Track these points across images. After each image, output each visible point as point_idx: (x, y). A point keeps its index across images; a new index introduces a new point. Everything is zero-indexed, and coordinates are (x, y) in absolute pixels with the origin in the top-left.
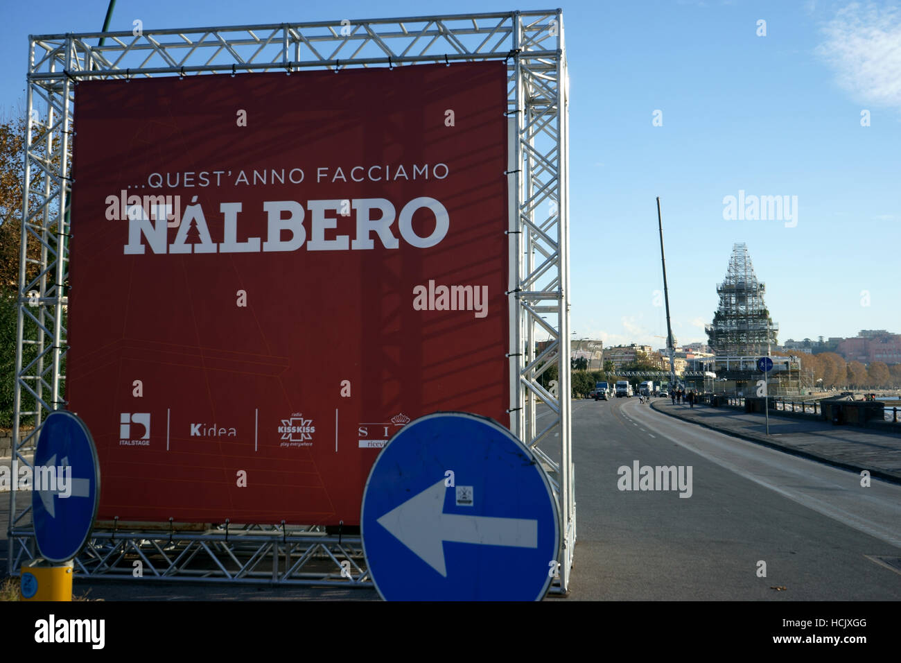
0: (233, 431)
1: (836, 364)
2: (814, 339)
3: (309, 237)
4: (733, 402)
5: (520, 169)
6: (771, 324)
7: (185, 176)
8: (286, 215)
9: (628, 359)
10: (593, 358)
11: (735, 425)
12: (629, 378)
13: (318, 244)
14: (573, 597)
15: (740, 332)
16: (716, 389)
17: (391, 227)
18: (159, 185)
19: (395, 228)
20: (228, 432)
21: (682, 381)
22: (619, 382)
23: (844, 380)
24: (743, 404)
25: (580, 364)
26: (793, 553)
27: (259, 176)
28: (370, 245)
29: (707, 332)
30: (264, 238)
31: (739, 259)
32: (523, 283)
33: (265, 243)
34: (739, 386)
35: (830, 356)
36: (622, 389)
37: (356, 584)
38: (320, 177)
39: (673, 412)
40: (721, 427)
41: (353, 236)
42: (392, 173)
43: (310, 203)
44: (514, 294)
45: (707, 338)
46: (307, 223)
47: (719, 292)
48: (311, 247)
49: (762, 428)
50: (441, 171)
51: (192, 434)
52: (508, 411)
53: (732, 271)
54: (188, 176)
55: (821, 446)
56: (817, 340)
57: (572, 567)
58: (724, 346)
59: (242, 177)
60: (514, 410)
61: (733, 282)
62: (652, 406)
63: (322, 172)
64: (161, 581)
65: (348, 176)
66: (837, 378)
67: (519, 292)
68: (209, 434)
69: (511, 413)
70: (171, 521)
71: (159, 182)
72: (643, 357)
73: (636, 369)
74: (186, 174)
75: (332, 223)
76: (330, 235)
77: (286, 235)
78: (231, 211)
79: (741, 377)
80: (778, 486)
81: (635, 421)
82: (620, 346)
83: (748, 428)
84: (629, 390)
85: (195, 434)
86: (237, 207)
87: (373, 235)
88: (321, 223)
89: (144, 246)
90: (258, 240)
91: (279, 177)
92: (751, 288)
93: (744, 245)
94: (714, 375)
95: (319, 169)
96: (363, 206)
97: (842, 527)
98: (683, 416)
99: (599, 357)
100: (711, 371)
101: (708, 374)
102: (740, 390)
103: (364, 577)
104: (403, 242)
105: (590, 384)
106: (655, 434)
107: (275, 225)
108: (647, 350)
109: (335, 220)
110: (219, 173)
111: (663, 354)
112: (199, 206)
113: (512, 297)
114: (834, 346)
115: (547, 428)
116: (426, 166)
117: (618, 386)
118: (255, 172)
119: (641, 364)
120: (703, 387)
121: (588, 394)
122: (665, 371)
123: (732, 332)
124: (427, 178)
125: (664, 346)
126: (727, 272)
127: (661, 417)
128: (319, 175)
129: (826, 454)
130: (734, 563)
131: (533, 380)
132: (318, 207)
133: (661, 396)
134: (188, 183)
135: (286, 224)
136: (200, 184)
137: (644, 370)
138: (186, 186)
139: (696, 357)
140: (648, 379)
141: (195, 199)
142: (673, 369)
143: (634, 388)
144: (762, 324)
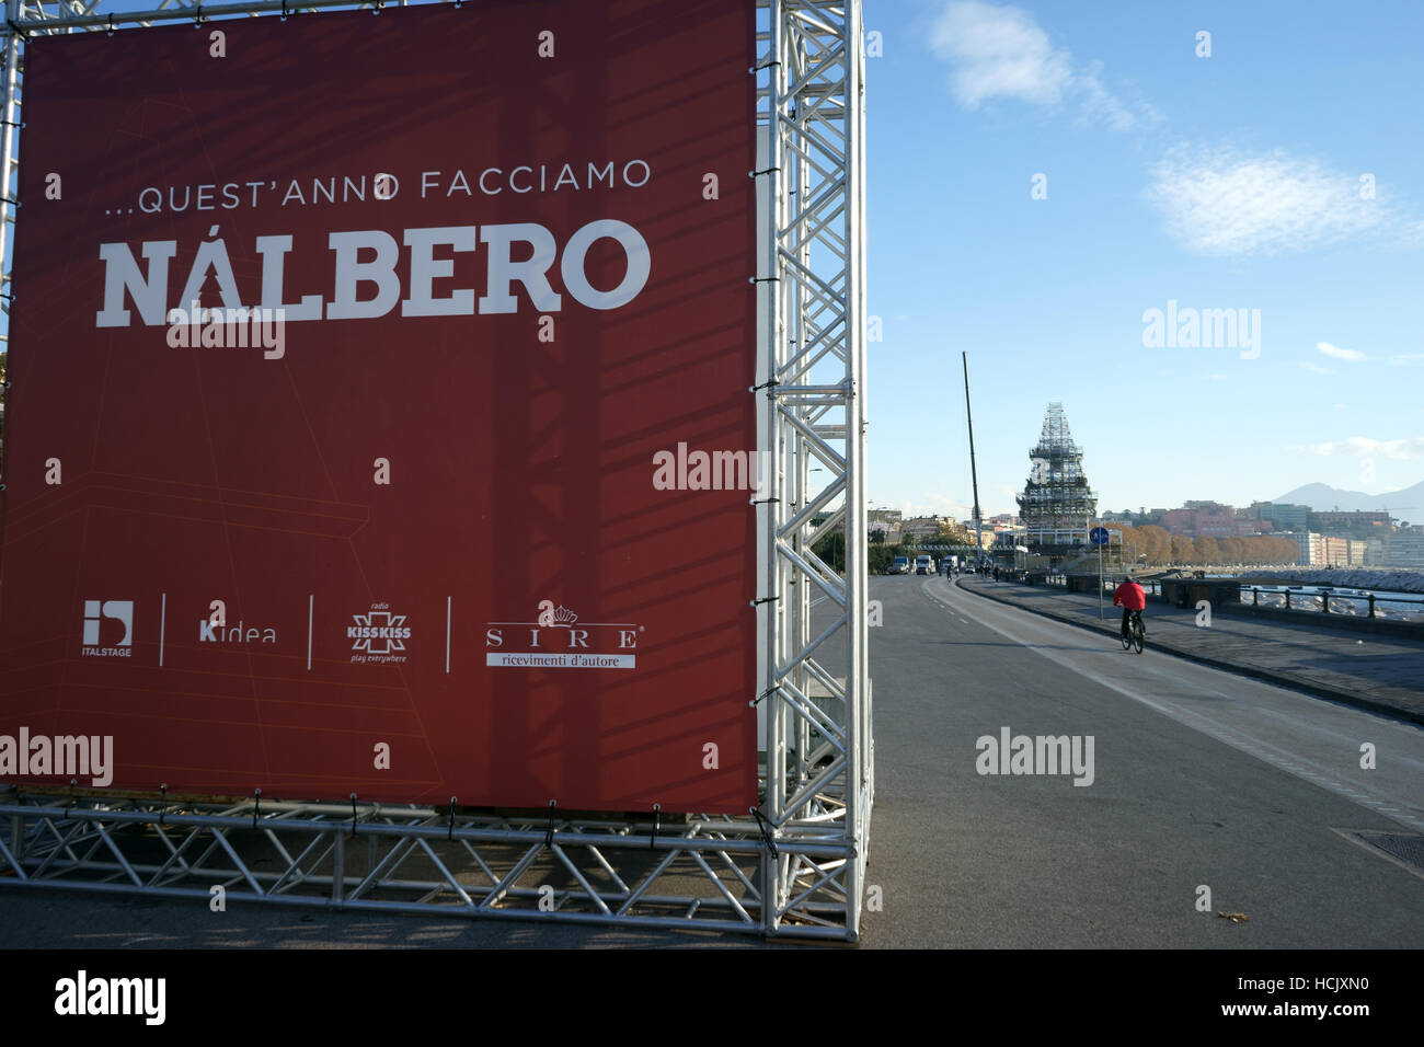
0: (271, 634)
1: (1159, 537)
2: (1135, 510)
3: (405, 293)
4: (1049, 580)
5: (778, 166)
6: (1089, 493)
7: (200, 191)
8: (367, 255)
9: (929, 532)
10: (891, 530)
11: (1059, 607)
12: (931, 552)
13: (422, 304)
14: (869, 942)
15: (1054, 501)
16: (1028, 565)
17: (547, 274)
18: (157, 208)
19: (554, 277)
20: (262, 635)
21: (991, 556)
22: (920, 557)
23: (1168, 555)
24: (1064, 582)
25: (876, 536)
26: (1220, 826)
27: (322, 187)
28: (510, 305)
29: (1018, 501)
30: (329, 297)
31: (1055, 421)
32: (782, 371)
33: (329, 305)
34: (1053, 562)
35: (1153, 529)
36: (923, 565)
37: (478, 911)
38: (427, 188)
39: (983, 591)
40: (1043, 610)
41: (481, 291)
42: (551, 179)
43: (407, 232)
44: (765, 390)
45: (1018, 508)
46: (403, 269)
47: (1032, 457)
48: (410, 309)
49: (1095, 611)
50: (637, 173)
51: (203, 639)
52: (752, 603)
53: (1047, 433)
54: (205, 192)
55: (1173, 635)
56: (1138, 512)
57: (867, 864)
58: (1038, 517)
59: (294, 192)
60: (764, 601)
61: (1047, 446)
62: (958, 584)
63: (429, 179)
64: (144, 896)
65: (474, 184)
66: (1160, 553)
67: (775, 387)
68: (231, 640)
69: (758, 607)
70: (163, 790)
71: (156, 204)
72: (947, 529)
73: (938, 543)
74: (201, 187)
75: (446, 268)
76: (441, 288)
77: (367, 290)
78: (274, 249)
79: (1054, 551)
80: (1143, 695)
81: (941, 603)
82: (921, 518)
83: (1077, 611)
84: (931, 566)
85: (207, 637)
86: (285, 243)
87: (517, 288)
88: (427, 270)
89: (129, 312)
90: (319, 299)
91: (356, 190)
92: (1068, 453)
93: (1060, 405)
94: (1026, 550)
95: (425, 174)
96: (498, 237)
97: (1266, 768)
98: (997, 596)
99: (898, 529)
100: (1022, 545)
101: (1020, 548)
102: (1055, 566)
103: (500, 891)
104: (568, 300)
105: (888, 559)
106: (967, 618)
107: (348, 273)
108: (950, 522)
109: (451, 262)
110: (255, 185)
111: (969, 526)
112: (221, 242)
113: (761, 397)
114: (1158, 517)
115: (824, 634)
116: (611, 165)
117: (918, 561)
118: (317, 182)
119: (944, 538)
120: (1013, 562)
121: (886, 570)
122: (970, 545)
123: (1046, 501)
124: (611, 185)
125: (970, 517)
126: (1041, 436)
127: (968, 596)
128: (424, 185)
129: (1181, 645)
130: (1132, 848)
131: (805, 549)
132: (421, 239)
133: (967, 572)
134: (205, 203)
135: (367, 272)
136: (224, 205)
137: (947, 544)
138: (200, 208)
139: (1005, 530)
140: (952, 553)
141: (214, 230)
142: (980, 543)
143: (936, 563)
144: (1079, 492)
